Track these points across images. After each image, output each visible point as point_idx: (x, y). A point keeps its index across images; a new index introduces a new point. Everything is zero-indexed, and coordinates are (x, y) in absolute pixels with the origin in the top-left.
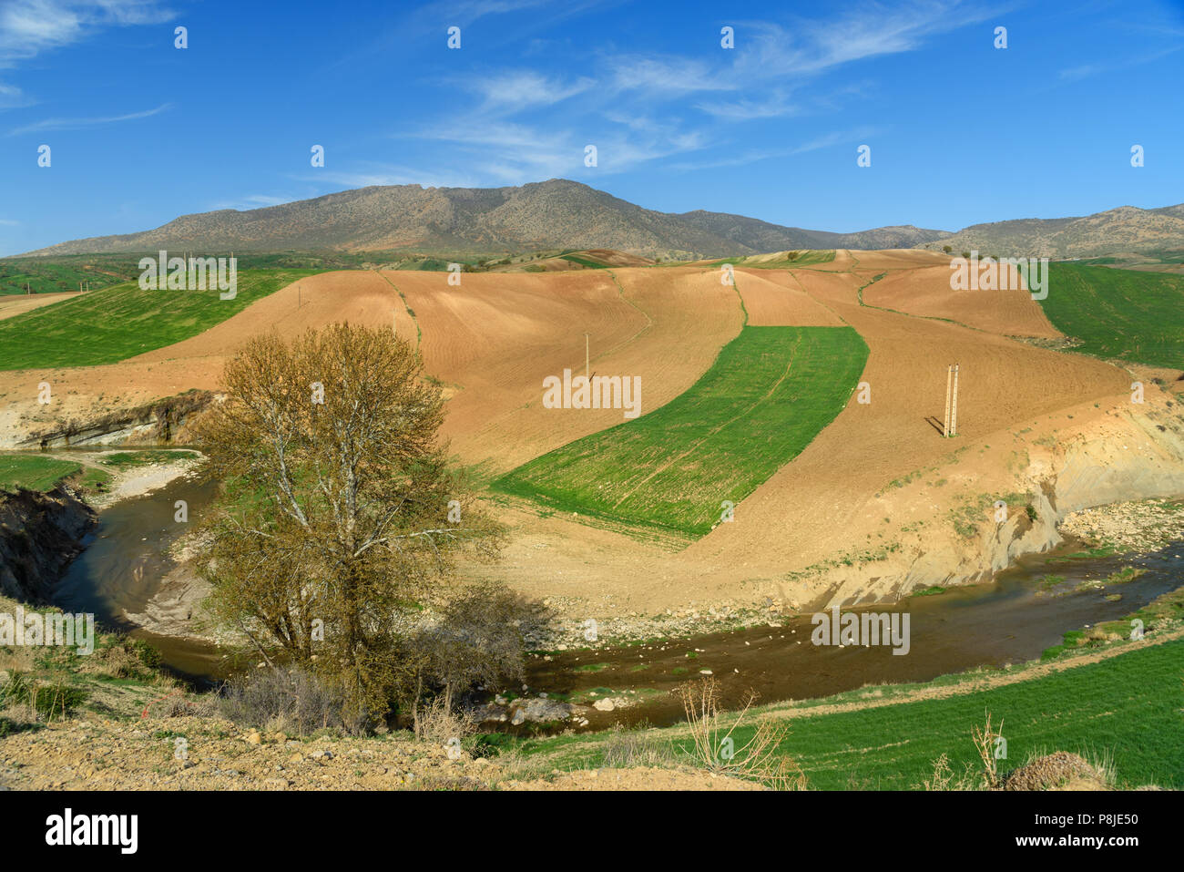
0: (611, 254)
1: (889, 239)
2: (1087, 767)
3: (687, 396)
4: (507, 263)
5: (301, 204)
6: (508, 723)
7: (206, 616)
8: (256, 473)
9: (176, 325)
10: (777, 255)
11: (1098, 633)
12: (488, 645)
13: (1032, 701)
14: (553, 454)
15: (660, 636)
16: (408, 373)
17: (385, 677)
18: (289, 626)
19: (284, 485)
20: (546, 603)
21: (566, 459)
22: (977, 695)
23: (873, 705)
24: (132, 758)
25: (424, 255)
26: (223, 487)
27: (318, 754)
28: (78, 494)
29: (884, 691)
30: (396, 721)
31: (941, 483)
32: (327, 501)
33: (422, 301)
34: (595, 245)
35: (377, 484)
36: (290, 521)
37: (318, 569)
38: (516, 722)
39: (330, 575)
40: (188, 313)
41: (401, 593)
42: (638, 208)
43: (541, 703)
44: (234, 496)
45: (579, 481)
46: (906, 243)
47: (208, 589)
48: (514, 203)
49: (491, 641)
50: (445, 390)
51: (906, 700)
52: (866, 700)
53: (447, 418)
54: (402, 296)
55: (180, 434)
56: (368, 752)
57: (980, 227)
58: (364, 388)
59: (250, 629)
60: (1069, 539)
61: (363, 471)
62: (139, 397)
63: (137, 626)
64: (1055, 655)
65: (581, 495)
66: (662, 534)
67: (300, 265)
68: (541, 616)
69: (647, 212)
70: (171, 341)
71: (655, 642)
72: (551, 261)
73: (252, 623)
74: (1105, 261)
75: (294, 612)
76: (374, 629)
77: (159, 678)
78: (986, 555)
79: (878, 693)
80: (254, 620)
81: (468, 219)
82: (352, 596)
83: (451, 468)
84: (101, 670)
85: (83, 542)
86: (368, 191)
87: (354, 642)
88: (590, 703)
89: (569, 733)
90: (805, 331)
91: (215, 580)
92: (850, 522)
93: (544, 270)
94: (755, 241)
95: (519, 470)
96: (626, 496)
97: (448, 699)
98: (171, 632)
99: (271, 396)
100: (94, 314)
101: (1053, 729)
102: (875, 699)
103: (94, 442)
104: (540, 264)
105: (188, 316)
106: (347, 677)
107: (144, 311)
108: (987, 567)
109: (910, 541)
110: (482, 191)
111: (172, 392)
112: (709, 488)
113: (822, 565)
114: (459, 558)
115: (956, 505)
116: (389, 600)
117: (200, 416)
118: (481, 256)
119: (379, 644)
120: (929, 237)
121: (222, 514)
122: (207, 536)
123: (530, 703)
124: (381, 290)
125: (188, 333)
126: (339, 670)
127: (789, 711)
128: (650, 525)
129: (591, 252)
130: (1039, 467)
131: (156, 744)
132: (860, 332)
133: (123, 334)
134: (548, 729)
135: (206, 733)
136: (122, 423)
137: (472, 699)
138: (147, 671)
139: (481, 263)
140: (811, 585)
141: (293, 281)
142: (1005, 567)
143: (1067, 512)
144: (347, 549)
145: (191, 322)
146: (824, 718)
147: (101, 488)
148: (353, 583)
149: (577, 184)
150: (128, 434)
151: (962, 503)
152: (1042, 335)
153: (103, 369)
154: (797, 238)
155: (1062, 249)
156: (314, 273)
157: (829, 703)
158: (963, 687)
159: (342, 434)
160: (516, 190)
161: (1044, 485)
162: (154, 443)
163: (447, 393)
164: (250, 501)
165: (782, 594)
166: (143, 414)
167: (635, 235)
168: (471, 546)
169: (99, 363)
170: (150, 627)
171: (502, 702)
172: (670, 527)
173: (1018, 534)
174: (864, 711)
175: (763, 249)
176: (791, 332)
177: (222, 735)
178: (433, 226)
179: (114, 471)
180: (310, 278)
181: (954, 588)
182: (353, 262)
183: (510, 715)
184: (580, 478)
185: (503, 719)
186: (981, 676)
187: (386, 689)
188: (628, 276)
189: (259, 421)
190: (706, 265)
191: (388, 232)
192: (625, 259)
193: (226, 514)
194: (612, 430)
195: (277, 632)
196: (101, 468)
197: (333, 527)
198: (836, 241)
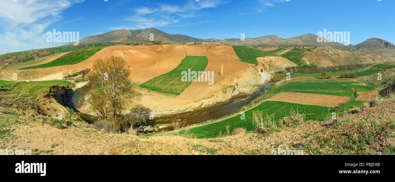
0: (161, 42)
1: (212, 40)
2: (243, 130)
3: (176, 69)
4: (142, 44)
5: (105, 34)
6: (143, 131)
7: (90, 110)
8: (98, 84)
9: (85, 57)
10: (192, 43)
11: (244, 108)
12: (139, 116)
13: (234, 120)
14: (151, 80)
15: (171, 114)
16: (124, 65)
17: (120, 122)
18: (104, 112)
19: (102, 86)
20: (150, 108)
21: (153, 81)
22: (226, 120)
23: (209, 124)
24: (81, 135)
25: (126, 43)
26: (92, 86)
27: (111, 136)
28: (71, 87)
29: (211, 121)
30: (122, 130)
31: (220, 84)
32: (110, 89)
33: (126, 51)
34: (158, 40)
35: (119, 86)
36: (103, 93)
37: (108, 102)
38: (144, 131)
39: (111, 103)
40: (87, 54)
41: (123, 106)
42: (166, 33)
43: (149, 127)
44: (94, 88)
45: (155, 85)
46: (215, 41)
47: (90, 105)
48: (143, 32)
49: (140, 115)
50: (131, 68)
51: (215, 122)
52: (208, 123)
53: (131, 73)
54: (123, 50)
55: (86, 77)
56: (120, 136)
57: (227, 39)
58: (116, 68)
59: (97, 112)
60: (240, 92)
61: (116, 84)
62: (79, 70)
63: (79, 111)
64: (238, 112)
65: (156, 88)
66: (171, 95)
67: (105, 45)
68: (149, 111)
69: (168, 34)
70: (84, 60)
71: (170, 115)
72: (150, 43)
73: (97, 111)
74: (245, 46)
75: (104, 110)
76: (118, 113)
77: (83, 121)
78: (228, 96)
79: (210, 121)
80: (98, 111)
81: (135, 35)
82: (114, 107)
83: (132, 83)
84: (74, 119)
85: (72, 96)
86: (116, 31)
87: (115, 115)
88: (158, 127)
89: (154, 132)
90: (197, 57)
91: (91, 103)
92: (205, 91)
93: (149, 45)
94: (188, 40)
95: (145, 83)
96: (165, 88)
97: (132, 126)
98: (84, 112)
99: (100, 70)
100: (73, 55)
101: (238, 124)
102: (210, 122)
103: (73, 78)
104: (148, 44)
105: (87, 55)
106: (113, 122)
107: (80, 54)
108: (228, 98)
109: (215, 94)
110: (137, 30)
111: (84, 69)
112: (180, 86)
113: (201, 99)
114: (133, 100)
115: (223, 88)
116: (121, 107)
117: (89, 73)
118: (137, 42)
119: (119, 116)
120: (219, 41)
121: (92, 91)
122: (90, 95)
123: (147, 127)
124: (119, 49)
125: (87, 58)
126: (112, 121)
127: (194, 126)
128: (169, 93)
129: (158, 42)
130: (236, 81)
131: (84, 133)
132: (207, 57)
133: (77, 59)
134: (150, 132)
135: (92, 131)
136: (77, 75)
137: (136, 126)
138: (81, 119)
139: (137, 44)
140: (198, 103)
141: (103, 48)
142: (230, 98)
143: (240, 88)
144: (113, 98)
145: (87, 56)
146: (201, 127)
147: (74, 86)
148: (114, 104)
149: (154, 29)
150: (78, 77)
151: (224, 87)
152: (236, 58)
153: (74, 65)
154: (196, 40)
155: (239, 44)
156: (107, 47)
157: (202, 124)
158: (224, 119)
159: (112, 77)
160: (143, 30)
161: (236, 84)
162: (82, 78)
163: (131, 69)
164: (97, 89)
165: (193, 105)
166: (80, 73)
167: (166, 38)
168: (136, 98)
169: (73, 64)
170: (81, 111)
171: (142, 127)
172: (173, 93)
173: (233, 92)
174: (208, 125)
175: (190, 42)
176: (195, 57)
177: (95, 132)
178: (128, 37)
179: (76, 83)
180: (106, 47)
181: (222, 102)
182: (114, 44)
183: (143, 129)
184: (156, 84)
185: (142, 130)
186: (227, 117)
187: (120, 124)
188: (165, 46)
189: (98, 74)
190: (179, 44)
191: (120, 38)
192: (164, 43)
193: (93, 91)
194: (162, 75)
195: (102, 113)
196: (74, 83)
197: (111, 94)
198: (203, 41)
